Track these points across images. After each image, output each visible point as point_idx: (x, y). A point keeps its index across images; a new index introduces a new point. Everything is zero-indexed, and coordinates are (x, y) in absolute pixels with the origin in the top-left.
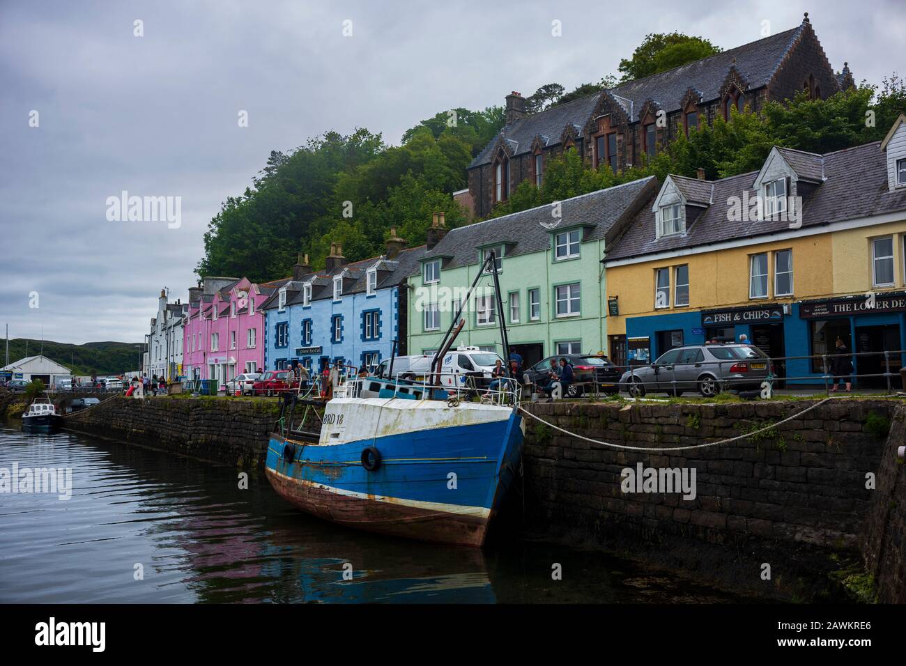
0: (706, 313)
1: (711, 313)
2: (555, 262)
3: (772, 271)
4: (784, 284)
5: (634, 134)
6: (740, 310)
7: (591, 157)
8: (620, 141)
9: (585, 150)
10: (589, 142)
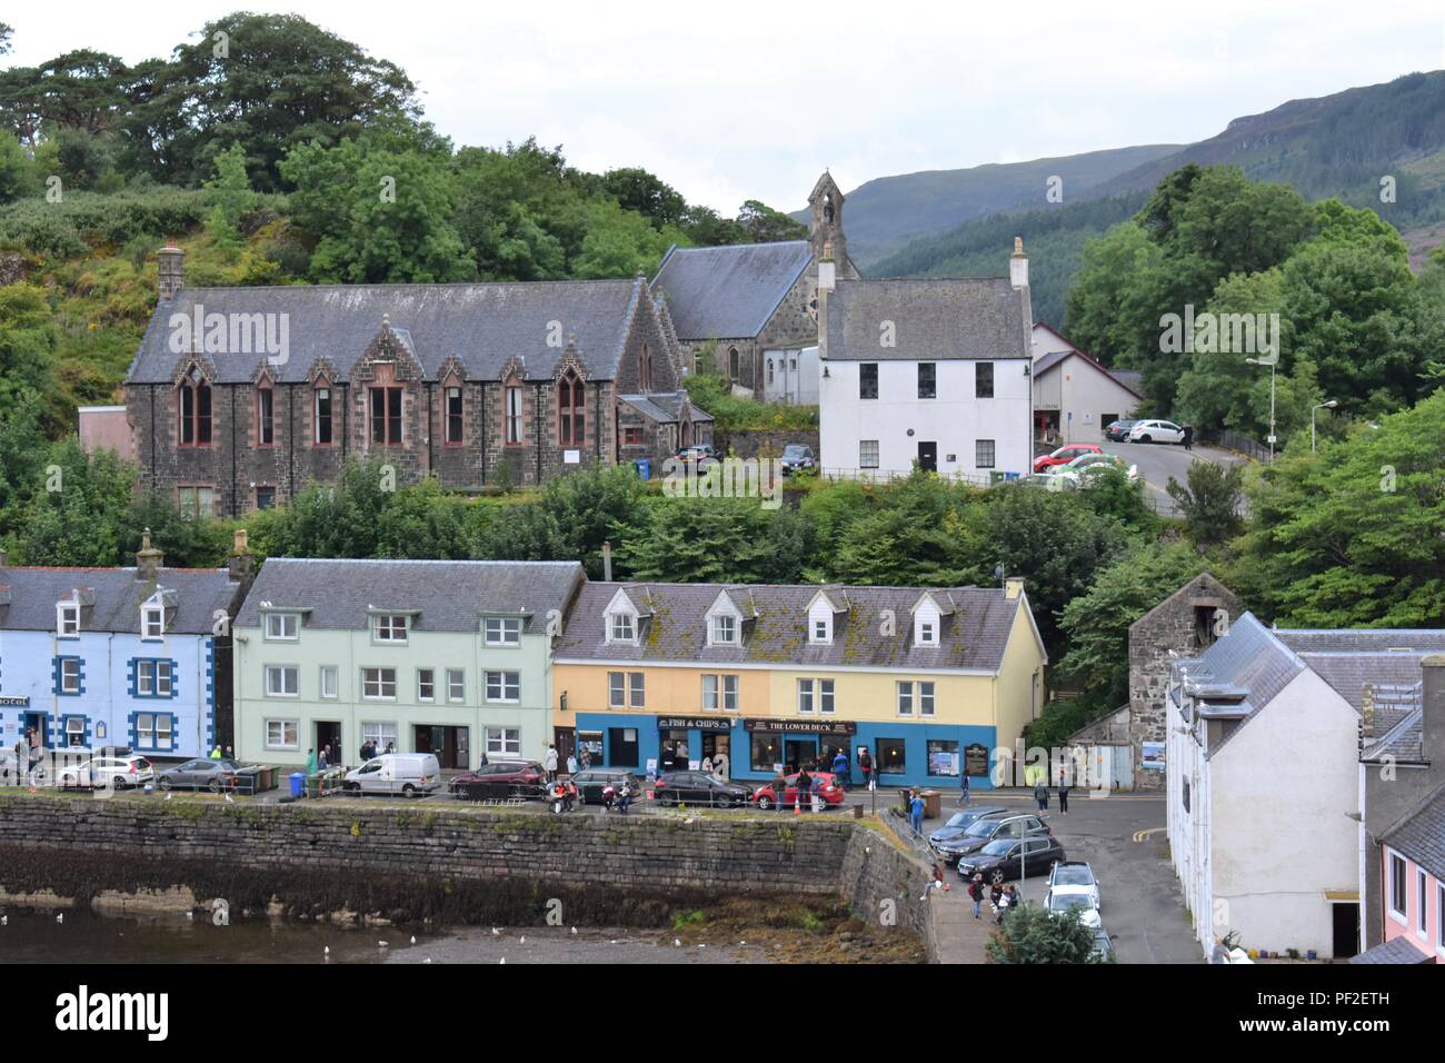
0: (660, 718)
1: (667, 718)
2: (484, 647)
3: (722, 692)
4: (730, 702)
5: (430, 397)
6: (694, 719)
7: (362, 414)
8: (409, 402)
9: (351, 403)
10: (359, 392)
